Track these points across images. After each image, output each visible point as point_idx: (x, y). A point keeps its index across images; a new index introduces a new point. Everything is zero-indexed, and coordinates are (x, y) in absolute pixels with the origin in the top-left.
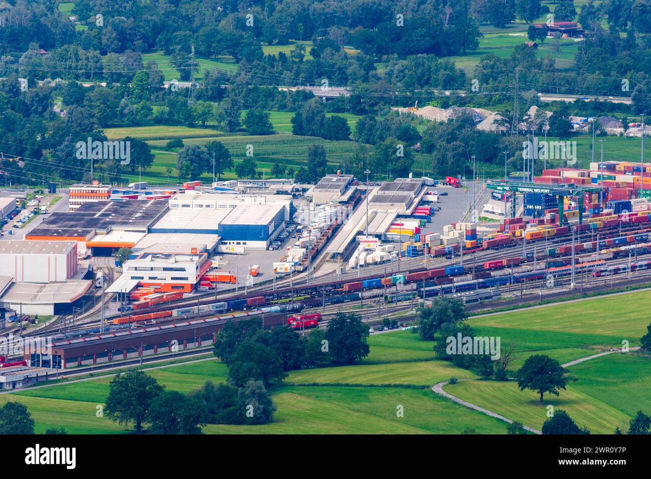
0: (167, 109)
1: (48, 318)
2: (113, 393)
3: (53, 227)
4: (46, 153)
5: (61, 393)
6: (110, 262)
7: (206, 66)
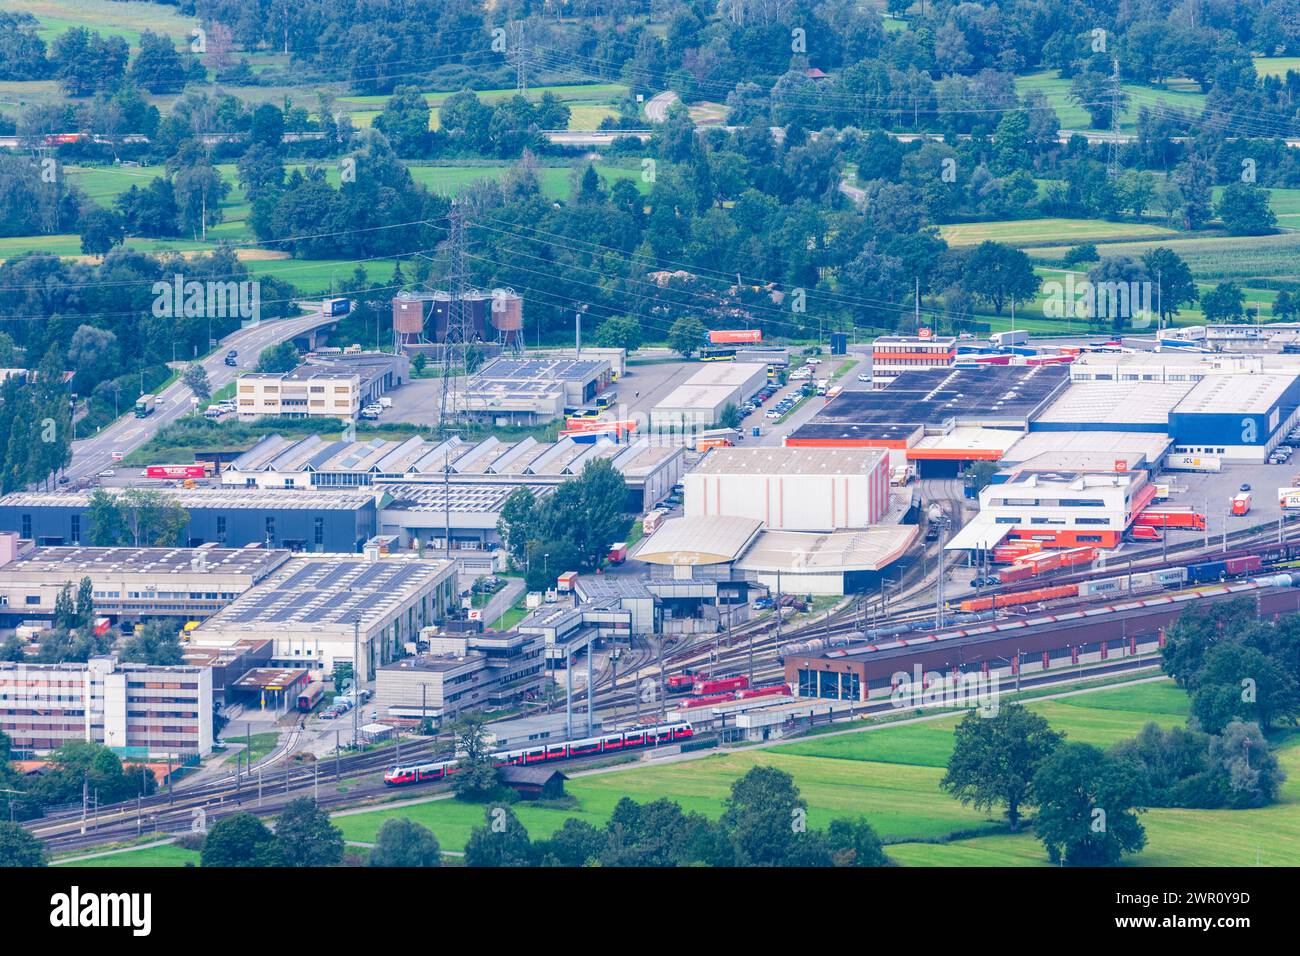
0: (1065, 185)
1: (832, 600)
2: (963, 749)
3: (841, 421)
4: (828, 275)
5: (858, 748)
6: (956, 488)
7: (1142, 98)
